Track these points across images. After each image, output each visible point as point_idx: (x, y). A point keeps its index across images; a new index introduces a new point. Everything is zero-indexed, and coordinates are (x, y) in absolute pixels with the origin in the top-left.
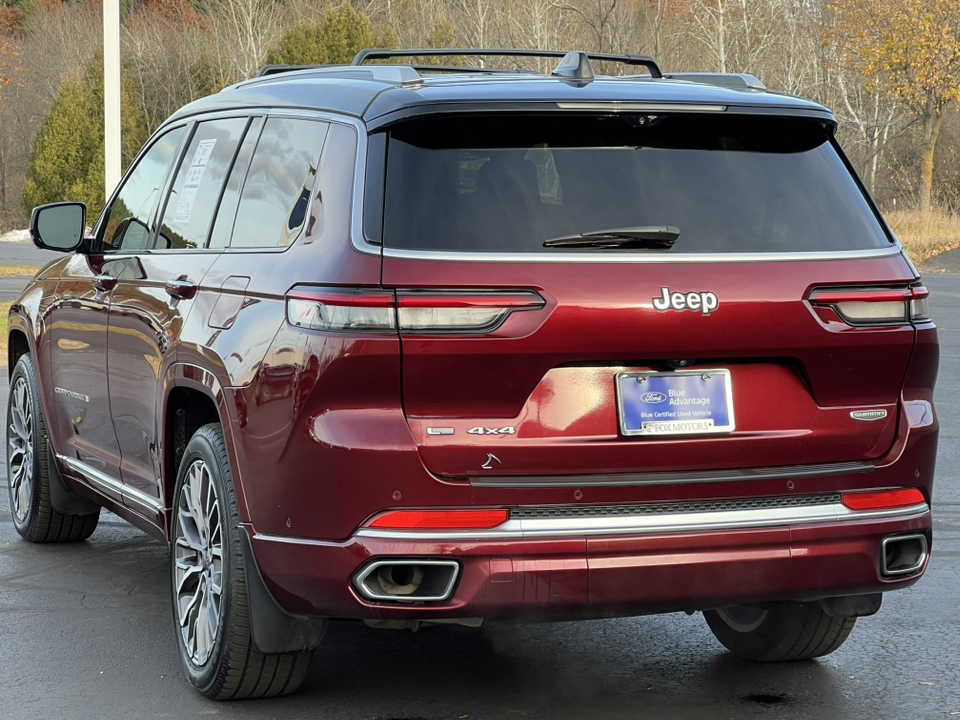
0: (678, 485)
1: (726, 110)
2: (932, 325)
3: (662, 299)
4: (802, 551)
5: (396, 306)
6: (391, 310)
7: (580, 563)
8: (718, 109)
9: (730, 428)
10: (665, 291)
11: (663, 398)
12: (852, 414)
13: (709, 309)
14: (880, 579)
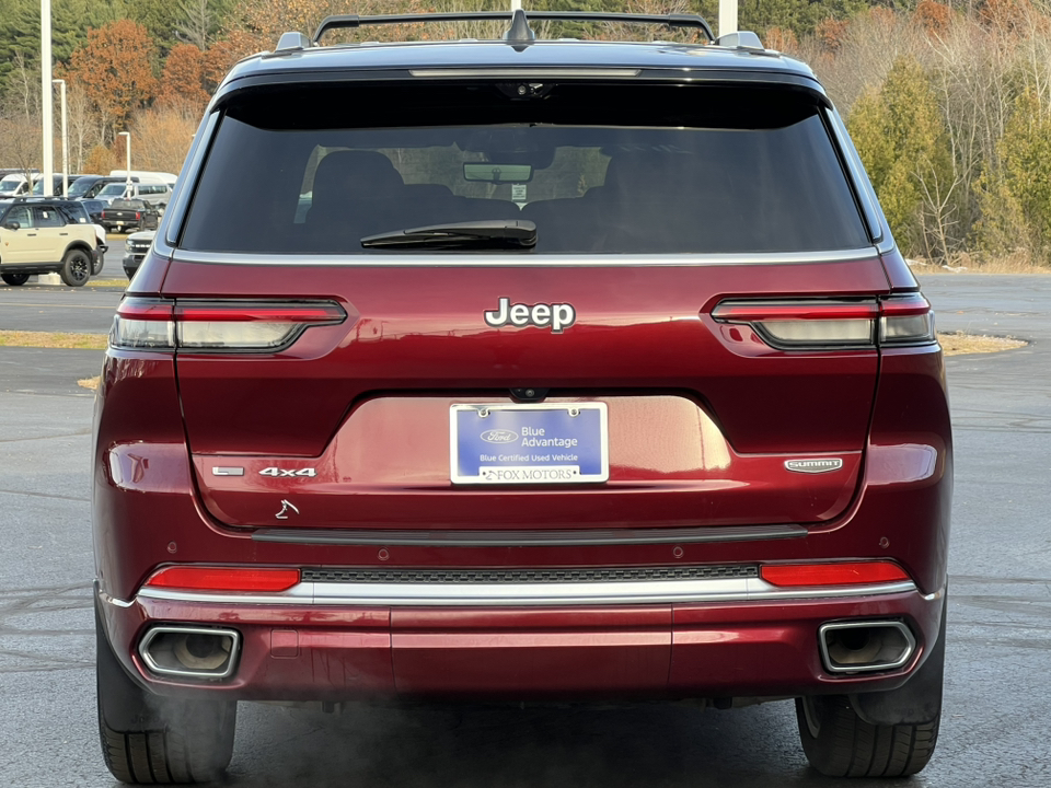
0: (516, 548)
1: (639, 75)
2: (936, 348)
3: (497, 312)
4: (730, 636)
5: (175, 318)
6: (170, 325)
7: (382, 640)
8: (630, 74)
9: (603, 477)
10: (504, 302)
11: (513, 437)
12: (786, 463)
13: (562, 326)
14: (819, 678)
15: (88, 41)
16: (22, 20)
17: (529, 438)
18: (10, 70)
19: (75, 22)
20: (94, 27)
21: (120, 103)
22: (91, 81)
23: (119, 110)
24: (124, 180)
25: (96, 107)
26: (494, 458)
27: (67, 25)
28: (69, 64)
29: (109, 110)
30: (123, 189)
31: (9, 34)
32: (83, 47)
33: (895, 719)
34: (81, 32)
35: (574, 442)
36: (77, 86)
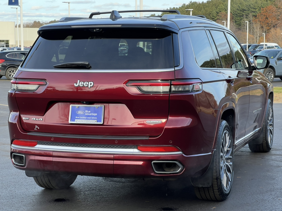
5: (16, 83)
7: (51, 159)
8: (120, 26)
9: (102, 123)
10: (79, 81)
12: (147, 121)
13: (90, 87)
14: (152, 174)
15: (261, 11)
16: (246, 7)
17: (87, 113)
18: (242, 19)
19: (258, 7)
20: (263, 8)
21: (269, 26)
22: (261, 21)
23: (268, 28)
24: (263, 45)
25: (262, 27)
26: (79, 118)
27: (256, 7)
28: (256, 17)
29: (266, 28)
30: (263, 47)
31: (242, 10)
32: (260, 13)
33: (200, 186)
34: (260, 9)
35: (96, 114)
36: (258, 22)
